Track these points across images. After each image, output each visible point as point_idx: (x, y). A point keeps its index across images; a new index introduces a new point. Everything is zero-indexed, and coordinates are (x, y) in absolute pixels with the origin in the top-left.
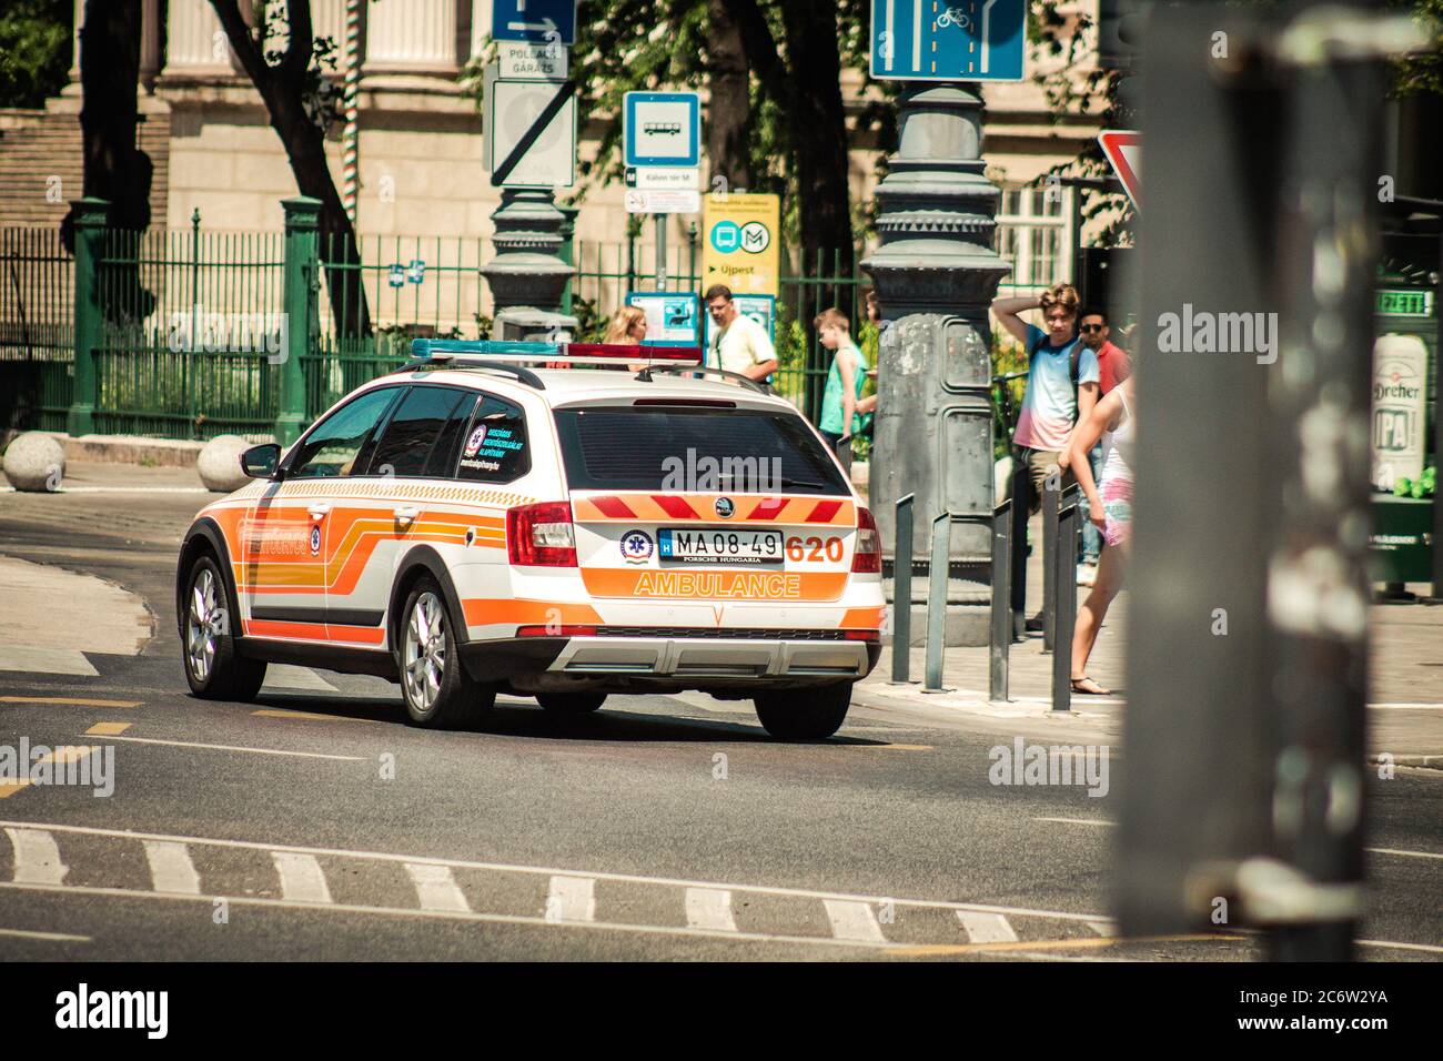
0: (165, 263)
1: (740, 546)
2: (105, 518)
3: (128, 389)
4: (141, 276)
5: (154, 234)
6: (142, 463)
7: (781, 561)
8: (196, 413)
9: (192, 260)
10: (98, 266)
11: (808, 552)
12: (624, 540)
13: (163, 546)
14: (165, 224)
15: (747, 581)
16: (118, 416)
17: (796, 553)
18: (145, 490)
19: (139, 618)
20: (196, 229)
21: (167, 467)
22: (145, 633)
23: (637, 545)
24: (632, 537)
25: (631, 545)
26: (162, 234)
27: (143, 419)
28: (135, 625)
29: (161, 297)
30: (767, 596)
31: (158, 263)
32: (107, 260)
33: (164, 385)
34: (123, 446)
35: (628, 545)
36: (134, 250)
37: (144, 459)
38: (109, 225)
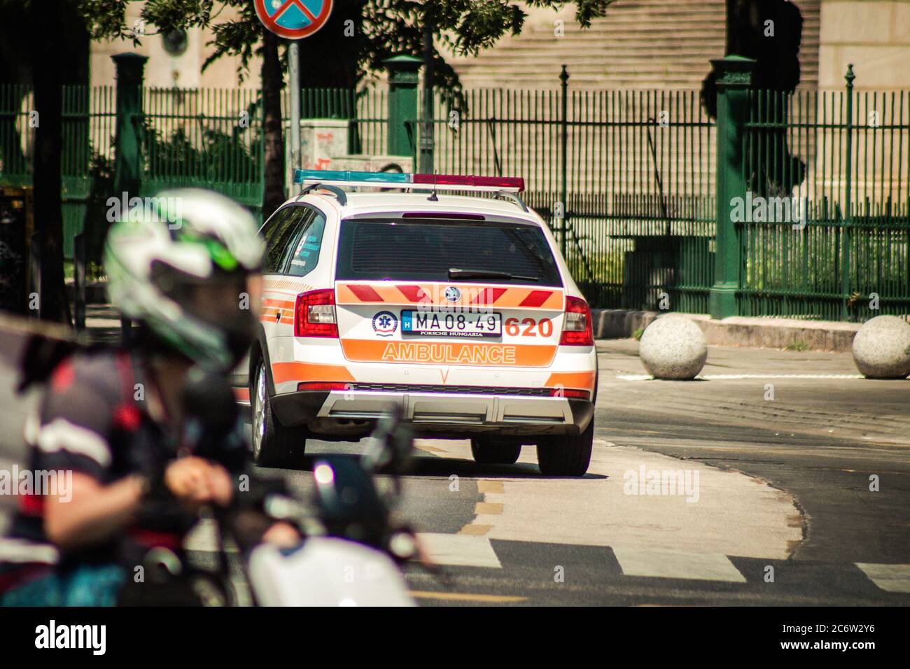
0: (816, 126)
1: (466, 323)
2: (750, 408)
3: (775, 267)
4: (789, 142)
5: (804, 94)
6: (791, 348)
7: (499, 336)
8: (851, 292)
9: (845, 122)
10: (741, 130)
11: (523, 328)
12: (375, 318)
13: (814, 438)
14: (816, 82)
15: (472, 350)
16: (764, 295)
17: (513, 330)
18: (793, 376)
19: (789, 518)
20: (850, 88)
21: (818, 351)
22: (796, 534)
23: (385, 322)
24: (382, 316)
25: (380, 322)
26: (812, 94)
27: (792, 299)
28: (786, 527)
29: (811, 164)
30: (488, 362)
31: (808, 126)
32: (751, 124)
33: (814, 260)
34: (769, 328)
35: (378, 321)
36: (781, 111)
37: (793, 344)
38: (754, 85)
